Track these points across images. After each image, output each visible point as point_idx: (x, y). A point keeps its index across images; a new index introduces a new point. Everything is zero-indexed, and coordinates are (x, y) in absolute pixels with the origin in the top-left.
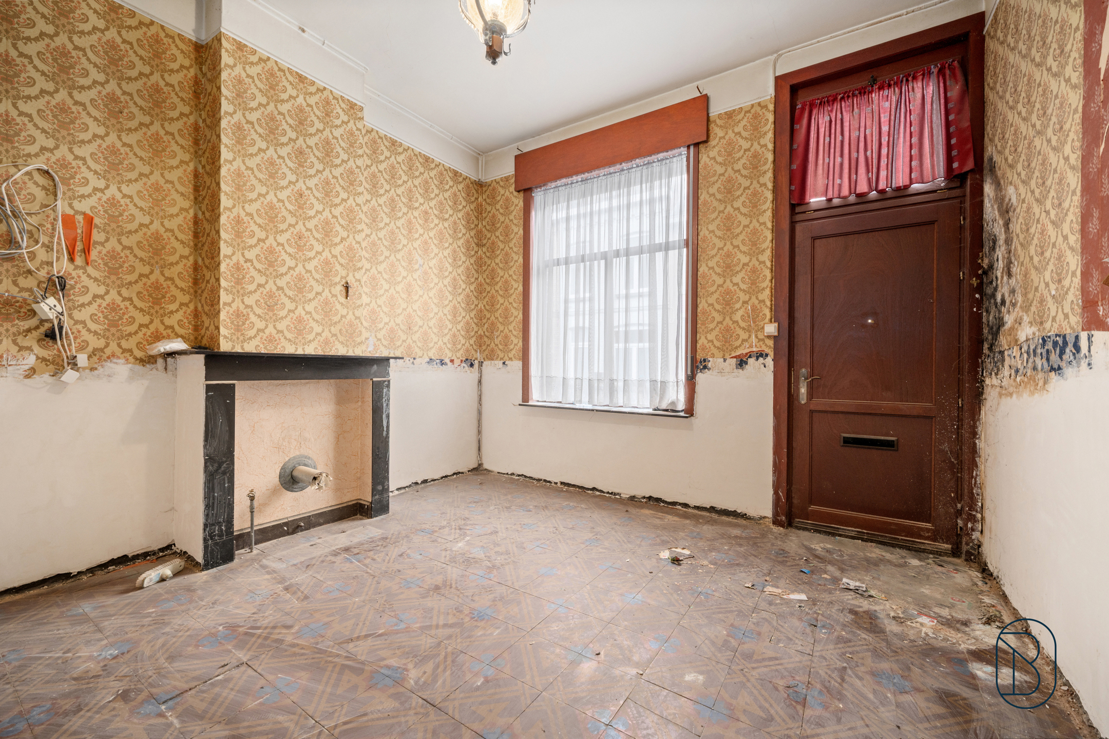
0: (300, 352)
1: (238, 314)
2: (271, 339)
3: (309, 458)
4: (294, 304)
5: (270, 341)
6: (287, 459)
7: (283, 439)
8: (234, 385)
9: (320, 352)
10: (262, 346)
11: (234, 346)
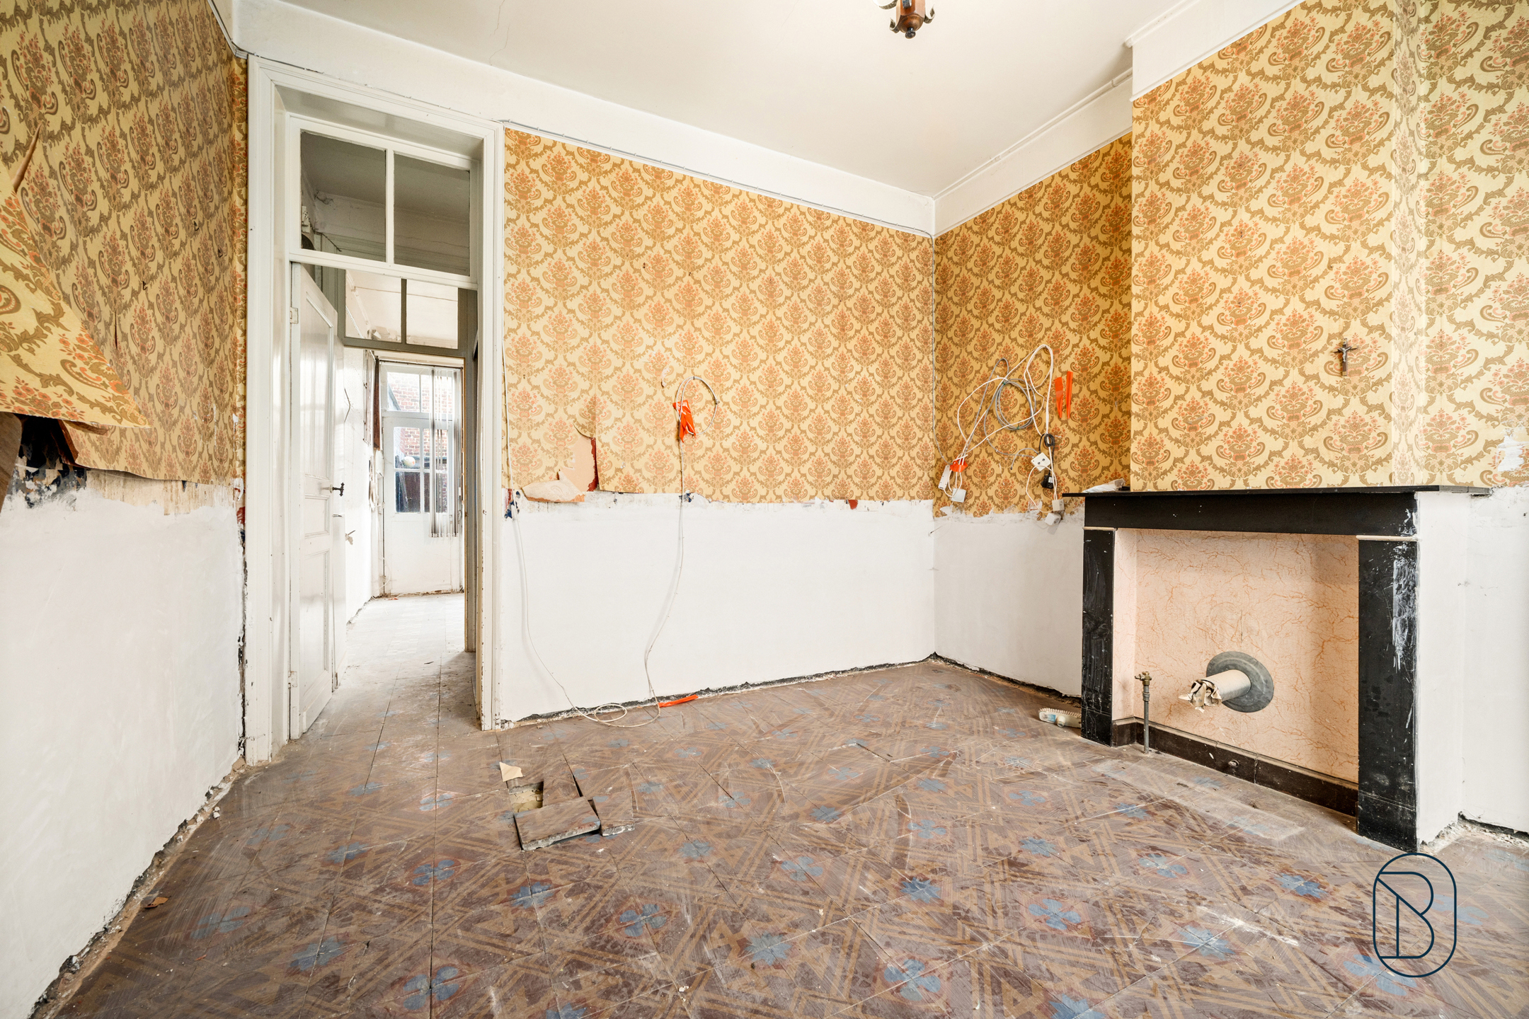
0: (1239, 486)
1: (1151, 443)
2: (1193, 472)
3: (1257, 663)
4: (1229, 411)
5: (1192, 473)
6: (1218, 652)
7: (1213, 620)
8: (1112, 532)
9: (1279, 485)
10: (1180, 481)
11: (1145, 484)
